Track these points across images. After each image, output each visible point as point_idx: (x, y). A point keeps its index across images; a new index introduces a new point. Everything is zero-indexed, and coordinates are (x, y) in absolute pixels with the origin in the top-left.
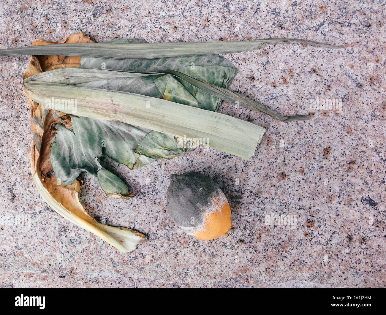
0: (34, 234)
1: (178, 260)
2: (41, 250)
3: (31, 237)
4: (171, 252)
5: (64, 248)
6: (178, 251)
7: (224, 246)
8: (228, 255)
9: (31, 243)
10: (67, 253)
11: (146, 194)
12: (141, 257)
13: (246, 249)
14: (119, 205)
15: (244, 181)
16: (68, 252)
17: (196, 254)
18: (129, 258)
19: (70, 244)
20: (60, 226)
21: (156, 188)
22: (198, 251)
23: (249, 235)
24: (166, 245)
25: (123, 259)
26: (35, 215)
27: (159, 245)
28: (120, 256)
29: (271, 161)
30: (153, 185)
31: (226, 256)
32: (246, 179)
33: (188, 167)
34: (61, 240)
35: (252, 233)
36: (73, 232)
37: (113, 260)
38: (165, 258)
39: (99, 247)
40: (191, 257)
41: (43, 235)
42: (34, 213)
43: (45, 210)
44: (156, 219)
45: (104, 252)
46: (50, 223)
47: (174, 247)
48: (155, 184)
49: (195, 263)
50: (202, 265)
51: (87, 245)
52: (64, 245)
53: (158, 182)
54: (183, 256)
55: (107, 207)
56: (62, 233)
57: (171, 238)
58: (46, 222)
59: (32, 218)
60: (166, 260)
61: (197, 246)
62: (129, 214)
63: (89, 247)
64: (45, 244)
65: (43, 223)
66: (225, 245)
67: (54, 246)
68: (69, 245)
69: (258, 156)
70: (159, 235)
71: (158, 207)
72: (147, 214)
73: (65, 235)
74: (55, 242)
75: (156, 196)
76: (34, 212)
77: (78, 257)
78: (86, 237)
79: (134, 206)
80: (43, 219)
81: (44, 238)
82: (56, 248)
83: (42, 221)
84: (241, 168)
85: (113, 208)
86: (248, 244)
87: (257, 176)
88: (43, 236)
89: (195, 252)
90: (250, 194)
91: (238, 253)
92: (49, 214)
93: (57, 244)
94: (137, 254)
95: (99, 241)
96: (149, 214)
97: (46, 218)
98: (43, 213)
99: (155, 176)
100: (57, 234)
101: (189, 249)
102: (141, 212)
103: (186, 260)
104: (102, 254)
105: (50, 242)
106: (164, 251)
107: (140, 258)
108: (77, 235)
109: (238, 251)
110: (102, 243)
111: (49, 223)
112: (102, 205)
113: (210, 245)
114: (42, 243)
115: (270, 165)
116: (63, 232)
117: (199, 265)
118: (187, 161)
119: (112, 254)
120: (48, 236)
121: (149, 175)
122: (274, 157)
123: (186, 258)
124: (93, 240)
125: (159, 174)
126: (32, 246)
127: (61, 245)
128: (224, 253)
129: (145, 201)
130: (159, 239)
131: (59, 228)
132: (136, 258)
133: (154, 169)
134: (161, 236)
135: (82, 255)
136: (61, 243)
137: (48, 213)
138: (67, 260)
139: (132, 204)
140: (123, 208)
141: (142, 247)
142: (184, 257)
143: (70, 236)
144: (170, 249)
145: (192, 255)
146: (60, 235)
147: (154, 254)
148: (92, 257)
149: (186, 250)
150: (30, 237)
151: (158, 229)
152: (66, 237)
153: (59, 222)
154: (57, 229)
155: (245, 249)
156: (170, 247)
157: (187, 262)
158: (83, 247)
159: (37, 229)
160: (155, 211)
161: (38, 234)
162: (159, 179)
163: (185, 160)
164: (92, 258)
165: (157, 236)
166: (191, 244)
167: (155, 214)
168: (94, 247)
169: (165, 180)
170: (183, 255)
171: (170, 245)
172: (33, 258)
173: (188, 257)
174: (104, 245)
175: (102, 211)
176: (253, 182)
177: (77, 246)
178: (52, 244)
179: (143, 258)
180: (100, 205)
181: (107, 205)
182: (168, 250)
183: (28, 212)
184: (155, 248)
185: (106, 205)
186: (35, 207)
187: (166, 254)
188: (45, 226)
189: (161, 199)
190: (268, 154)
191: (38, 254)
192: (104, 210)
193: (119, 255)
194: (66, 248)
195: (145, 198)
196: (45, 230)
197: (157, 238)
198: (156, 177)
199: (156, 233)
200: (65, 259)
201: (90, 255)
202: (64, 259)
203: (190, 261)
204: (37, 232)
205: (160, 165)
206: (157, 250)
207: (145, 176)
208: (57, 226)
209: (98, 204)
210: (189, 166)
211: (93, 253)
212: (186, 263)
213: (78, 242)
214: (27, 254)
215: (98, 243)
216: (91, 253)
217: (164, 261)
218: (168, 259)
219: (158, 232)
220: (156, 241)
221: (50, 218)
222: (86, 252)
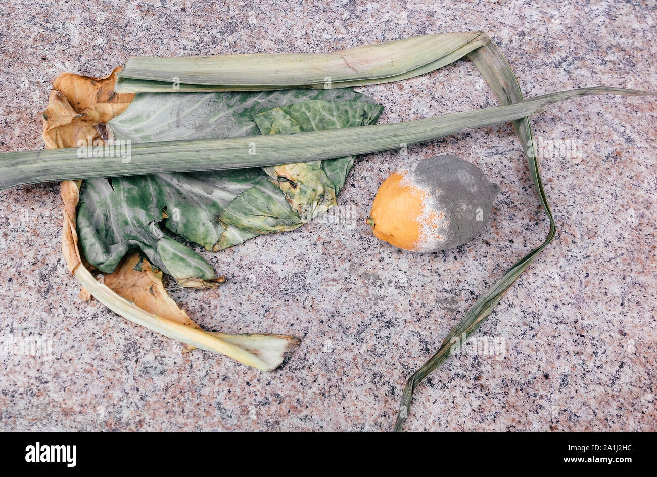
0: (77, 355)
1: (344, 408)
2: (86, 385)
3: (70, 360)
4: (331, 393)
5: (131, 382)
6: (345, 392)
7: (429, 385)
8: (436, 400)
9: (67, 372)
10: (136, 391)
11: (289, 291)
12: (276, 401)
13: (469, 391)
14: (240, 308)
15: (459, 275)
16: (138, 390)
17: (377, 397)
18: (254, 403)
19: (143, 375)
20: (128, 342)
21: (307, 283)
22: (381, 391)
23: (472, 366)
24: (322, 380)
25: (242, 404)
26: (84, 322)
27: (310, 379)
28: (236, 398)
29: (502, 244)
30: (302, 277)
31: (434, 403)
32: (462, 272)
33: (363, 250)
34: (127, 367)
35: (478, 362)
36: (151, 352)
37: (222, 407)
38: (320, 403)
39: (197, 381)
40: (368, 403)
41: (93, 356)
42: (81, 318)
43: (104, 312)
44: (306, 334)
45: (206, 391)
46: (110, 336)
47: (337, 384)
48: (305, 275)
49: (376, 413)
50: (389, 418)
51: (176, 376)
52: (131, 376)
53: (310, 272)
54: (354, 401)
55: (218, 310)
56: (130, 355)
57: (331, 368)
58: (102, 333)
59: (78, 325)
60: (321, 408)
61: (380, 384)
62: (256, 324)
63: (180, 379)
64: (95, 374)
65: (96, 336)
66: (430, 383)
67: (111, 377)
68: (141, 376)
69: (480, 236)
70: (311, 361)
71: (310, 313)
72: (289, 325)
73: (135, 359)
74: (114, 370)
75: (306, 295)
76: (83, 315)
77: (155, 398)
78: (175, 363)
79: (266, 311)
80: (97, 328)
81: (95, 363)
82: (115, 382)
83: (95, 332)
84: (453, 254)
85: (230, 312)
86: (472, 381)
87: (480, 267)
88: (94, 359)
89: (376, 393)
90: (471, 296)
91: (454, 397)
92: (110, 321)
93: (118, 375)
94: (267, 396)
95: (199, 370)
96: (292, 325)
97: (104, 326)
98: (98, 318)
99: (305, 263)
100: (121, 356)
101: (364, 388)
102: (278, 320)
103: (360, 408)
104: (202, 393)
105: (105, 370)
106: (319, 390)
107: (274, 403)
108: (159, 358)
109: (455, 395)
110: (204, 373)
111: (107, 336)
112: (209, 306)
113: (402, 382)
114: (90, 371)
115: (501, 251)
116: (133, 352)
117: (383, 418)
118: (360, 242)
119: (221, 394)
120: (102, 360)
121: (296, 261)
122: (507, 238)
123: (360, 404)
124: (187, 367)
125: (312, 259)
126: (69, 378)
127: (125, 377)
128: (430, 397)
129: (287, 303)
130: (309, 368)
131: (125, 346)
132: (266, 403)
133: (304, 251)
134: (313, 364)
135: (164, 396)
136: (125, 372)
137: (109, 319)
138: (134, 404)
139: (262, 306)
140: (246, 313)
141: (279, 382)
142: (356, 402)
143: (144, 360)
144: (330, 387)
145: (371, 399)
146: (126, 359)
147: (300, 396)
148: (183, 399)
149: (358, 389)
150: (68, 360)
151: (308, 352)
152: (137, 361)
153: (127, 335)
154: (122, 347)
155: (466, 390)
156: (330, 384)
157: (362, 412)
158: (167, 380)
159: (84, 346)
160: (303, 320)
161: (83, 355)
162: (312, 267)
163: (358, 239)
164: (181, 401)
165: (306, 362)
166: (368, 379)
167: (303, 325)
168: (189, 380)
169: (322, 269)
170: (354, 398)
171: (329, 380)
172: (67, 401)
173: (364, 403)
174: (208, 377)
175: (210, 317)
176: (475, 277)
177: (155, 378)
178: (109, 374)
179: (278, 402)
180: (206, 306)
181: (219, 306)
182: (327, 388)
183: (70, 315)
184: (302, 384)
185: (216, 307)
186: (85, 307)
187: (323, 395)
188: (99, 341)
189: (315, 301)
190: (497, 234)
191: (79, 393)
192: (213, 315)
193: (234, 395)
194: (134, 381)
195: (287, 298)
196: (98, 348)
197: (307, 366)
198: (307, 265)
199: (305, 359)
200: (130, 402)
201: (179, 396)
202: (127, 403)
203: (367, 410)
204: (82, 351)
205: (315, 245)
206: (307, 388)
207: (288, 262)
208: (122, 342)
209: (204, 305)
210: (365, 249)
211: (185, 392)
212: (359, 413)
213: (157, 371)
214: (56, 392)
215: (197, 372)
216: (181, 392)
217: (319, 410)
218: (326, 405)
219: (308, 356)
220: (304, 373)
221: (111, 326)
222: (172, 390)
